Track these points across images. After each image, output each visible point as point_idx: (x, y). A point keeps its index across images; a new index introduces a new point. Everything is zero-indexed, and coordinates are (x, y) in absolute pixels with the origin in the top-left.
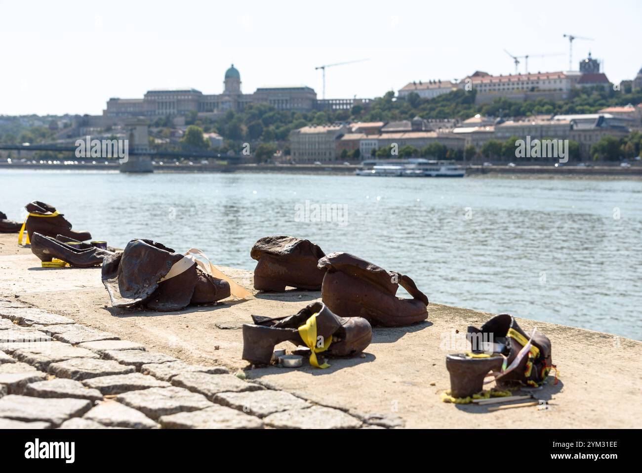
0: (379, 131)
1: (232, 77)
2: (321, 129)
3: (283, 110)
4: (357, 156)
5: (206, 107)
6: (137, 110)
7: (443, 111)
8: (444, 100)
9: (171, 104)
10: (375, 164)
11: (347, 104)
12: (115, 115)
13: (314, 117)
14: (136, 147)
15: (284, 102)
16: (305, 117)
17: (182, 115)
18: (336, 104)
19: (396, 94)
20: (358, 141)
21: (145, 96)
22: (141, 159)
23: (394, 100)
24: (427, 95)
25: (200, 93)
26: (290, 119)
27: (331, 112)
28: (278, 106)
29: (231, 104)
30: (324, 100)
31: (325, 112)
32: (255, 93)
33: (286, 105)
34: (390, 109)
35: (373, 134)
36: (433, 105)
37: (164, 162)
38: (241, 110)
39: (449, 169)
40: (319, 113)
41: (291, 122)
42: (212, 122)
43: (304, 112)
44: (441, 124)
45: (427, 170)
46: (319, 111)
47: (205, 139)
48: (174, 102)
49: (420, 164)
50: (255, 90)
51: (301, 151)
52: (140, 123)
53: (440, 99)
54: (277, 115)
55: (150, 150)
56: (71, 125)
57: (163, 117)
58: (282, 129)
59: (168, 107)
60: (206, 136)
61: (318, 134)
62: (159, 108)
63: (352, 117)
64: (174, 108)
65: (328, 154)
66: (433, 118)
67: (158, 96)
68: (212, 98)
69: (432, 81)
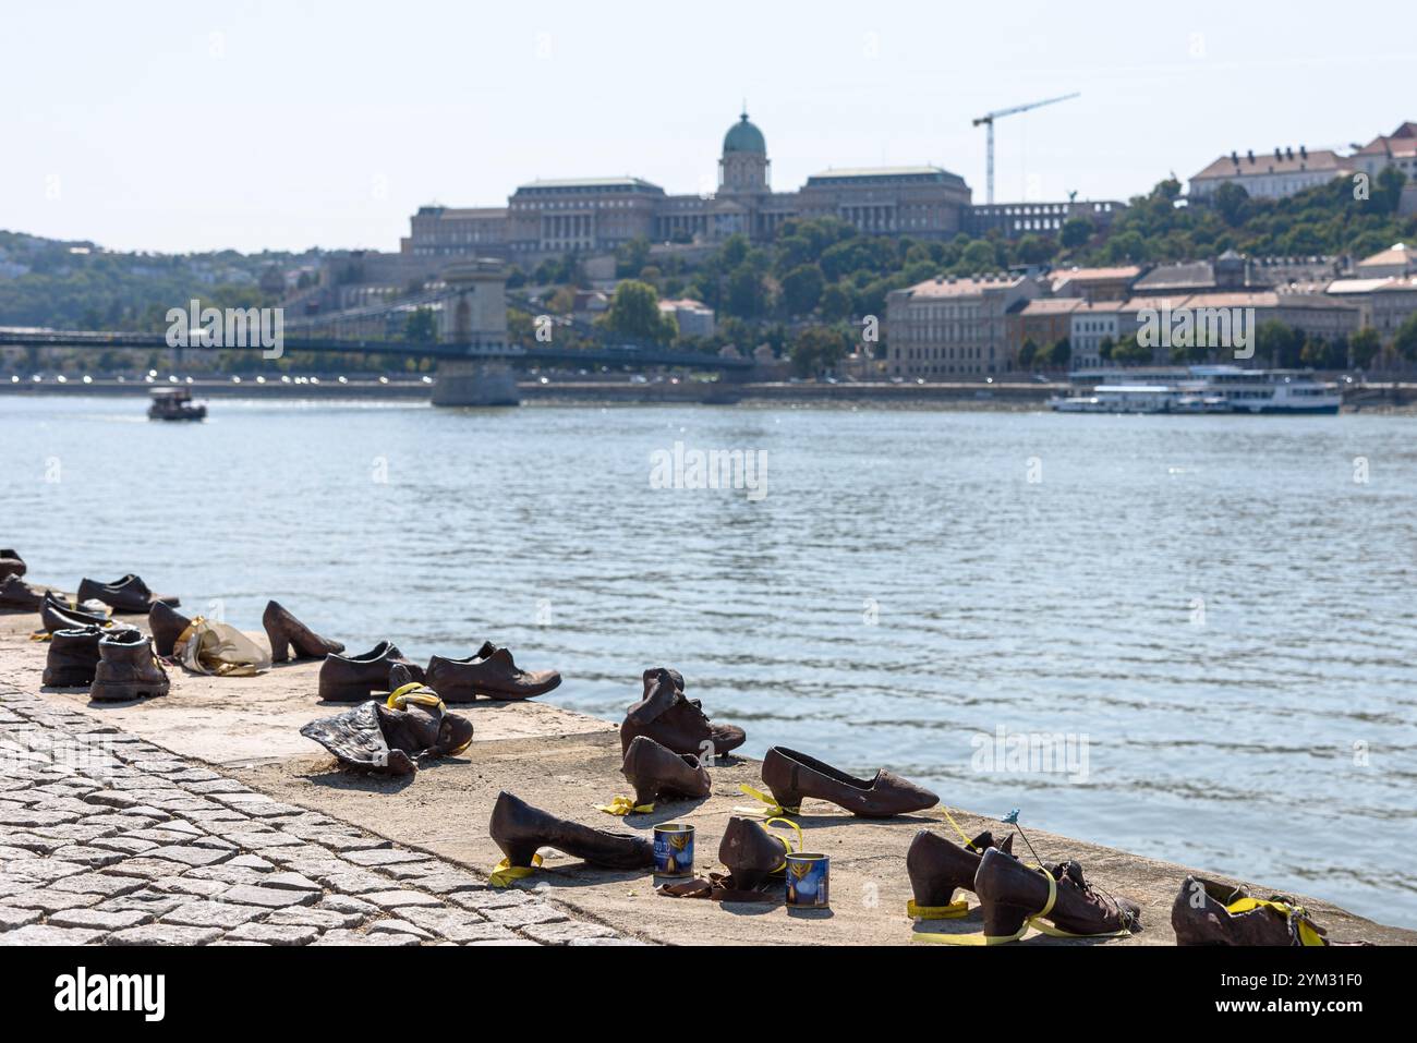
0: (1127, 290)
1: (744, 146)
2: (967, 287)
3: (877, 235)
4: (1062, 358)
5: (673, 230)
6: (492, 238)
7: (1309, 233)
8: (1311, 205)
9: (580, 222)
10: (1100, 380)
11: (1051, 217)
12: (432, 251)
13: (960, 254)
14: (473, 339)
15: (883, 213)
16: (937, 254)
17: (608, 252)
18: (1022, 218)
19: (1185, 190)
20: (1068, 316)
21: (511, 200)
22: (486, 369)
23: (1177, 204)
24: (1272, 190)
25: (660, 191)
26: (898, 259)
27: (1006, 241)
28: (866, 225)
29: (740, 219)
30: (991, 207)
31: (990, 239)
32: (803, 190)
33: (887, 223)
34: (1165, 230)
35: (1109, 298)
36: (1284, 218)
37: (552, 379)
38: (764, 235)
39: (1296, 393)
40: (973, 243)
41: (899, 268)
42: (686, 269)
43: (937, 241)
44: (1301, 269)
45: (1237, 395)
46: (977, 236)
47: (663, 315)
48: (587, 217)
49: (1220, 379)
50: (804, 182)
51: (915, 347)
52: (484, 275)
53: (1306, 200)
54: (860, 249)
55: (510, 346)
56: (317, 281)
57: (559, 257)
58: (872, 286)
59: (572, 232)
60: (666, 307)
61: (960, 299)
62: (547, 235)
63: (1065, 252)
64: (587, 233)
65: (985, 354)
66: (1279, 253)
67: (547, 202)
68: (691, 205)
69: (1283, 151)
